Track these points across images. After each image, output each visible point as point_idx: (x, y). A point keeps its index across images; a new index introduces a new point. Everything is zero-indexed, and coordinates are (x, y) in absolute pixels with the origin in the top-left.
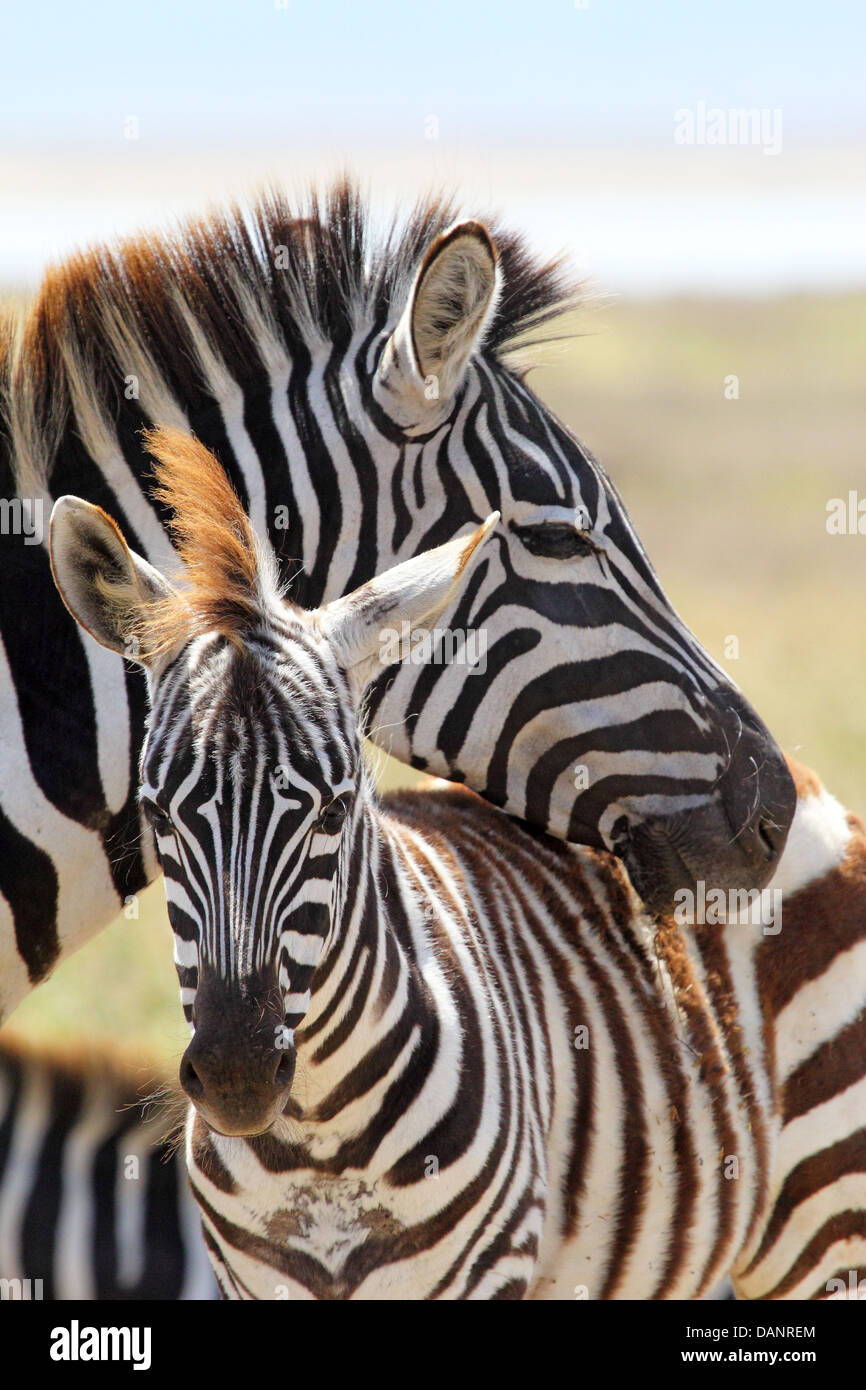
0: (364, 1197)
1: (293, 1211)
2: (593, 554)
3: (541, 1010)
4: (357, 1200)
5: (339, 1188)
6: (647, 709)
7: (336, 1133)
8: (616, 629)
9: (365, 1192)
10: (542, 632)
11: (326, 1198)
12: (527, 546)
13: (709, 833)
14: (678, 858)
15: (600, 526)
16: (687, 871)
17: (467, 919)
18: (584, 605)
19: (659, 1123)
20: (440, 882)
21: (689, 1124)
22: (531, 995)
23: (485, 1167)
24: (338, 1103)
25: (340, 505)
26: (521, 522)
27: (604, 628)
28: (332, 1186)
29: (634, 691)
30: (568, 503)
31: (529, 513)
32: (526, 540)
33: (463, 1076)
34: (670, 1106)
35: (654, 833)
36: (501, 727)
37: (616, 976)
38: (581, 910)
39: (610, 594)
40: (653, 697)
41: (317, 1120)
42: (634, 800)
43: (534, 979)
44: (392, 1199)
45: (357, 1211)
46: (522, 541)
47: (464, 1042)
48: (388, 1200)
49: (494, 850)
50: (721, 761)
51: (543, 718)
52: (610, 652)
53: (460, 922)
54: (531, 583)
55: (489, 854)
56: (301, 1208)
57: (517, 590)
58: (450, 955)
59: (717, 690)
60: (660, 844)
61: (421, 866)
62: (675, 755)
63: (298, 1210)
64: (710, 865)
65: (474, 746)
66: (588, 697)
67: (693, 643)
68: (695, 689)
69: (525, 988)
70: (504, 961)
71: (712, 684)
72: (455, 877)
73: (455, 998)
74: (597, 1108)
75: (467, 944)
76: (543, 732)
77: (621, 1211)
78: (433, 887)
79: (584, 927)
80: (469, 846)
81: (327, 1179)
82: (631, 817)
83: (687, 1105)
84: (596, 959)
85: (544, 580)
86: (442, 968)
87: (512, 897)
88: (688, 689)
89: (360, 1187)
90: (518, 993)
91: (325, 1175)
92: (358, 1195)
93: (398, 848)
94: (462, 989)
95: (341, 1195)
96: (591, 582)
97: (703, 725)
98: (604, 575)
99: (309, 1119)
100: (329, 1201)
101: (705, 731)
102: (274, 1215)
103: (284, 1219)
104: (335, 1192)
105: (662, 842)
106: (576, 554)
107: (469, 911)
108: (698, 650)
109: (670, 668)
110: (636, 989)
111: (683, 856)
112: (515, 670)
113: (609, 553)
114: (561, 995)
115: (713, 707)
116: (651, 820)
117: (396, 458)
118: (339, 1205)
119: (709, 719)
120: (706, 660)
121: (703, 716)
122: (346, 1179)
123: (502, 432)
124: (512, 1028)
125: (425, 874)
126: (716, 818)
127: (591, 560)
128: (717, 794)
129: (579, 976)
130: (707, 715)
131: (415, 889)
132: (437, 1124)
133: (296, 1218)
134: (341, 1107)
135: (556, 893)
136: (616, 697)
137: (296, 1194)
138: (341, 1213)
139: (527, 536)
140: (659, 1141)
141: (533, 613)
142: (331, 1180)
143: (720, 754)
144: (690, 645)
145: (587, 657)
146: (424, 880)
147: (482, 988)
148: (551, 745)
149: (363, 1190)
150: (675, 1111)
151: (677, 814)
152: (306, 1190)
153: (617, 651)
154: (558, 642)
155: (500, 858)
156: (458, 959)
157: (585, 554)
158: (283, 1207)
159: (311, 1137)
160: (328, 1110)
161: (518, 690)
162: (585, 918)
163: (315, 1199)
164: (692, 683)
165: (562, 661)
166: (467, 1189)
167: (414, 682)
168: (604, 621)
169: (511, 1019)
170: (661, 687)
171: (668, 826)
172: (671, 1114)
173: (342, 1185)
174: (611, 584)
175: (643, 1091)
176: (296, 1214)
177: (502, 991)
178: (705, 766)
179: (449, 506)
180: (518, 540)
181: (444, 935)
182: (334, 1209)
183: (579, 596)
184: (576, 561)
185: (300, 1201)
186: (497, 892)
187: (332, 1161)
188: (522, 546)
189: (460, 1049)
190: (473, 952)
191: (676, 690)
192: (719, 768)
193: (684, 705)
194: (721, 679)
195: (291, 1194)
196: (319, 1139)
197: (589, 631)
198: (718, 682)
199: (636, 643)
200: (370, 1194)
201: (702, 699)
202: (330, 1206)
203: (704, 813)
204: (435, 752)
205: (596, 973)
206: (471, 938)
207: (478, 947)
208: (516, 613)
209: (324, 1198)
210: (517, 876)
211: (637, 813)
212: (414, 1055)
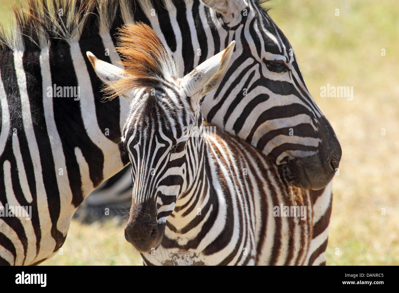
0: (195, 258)
1: (171, 261)
2: (288, 72)
3: (253, 197)
4: (193, 259)
5: (186, 254)
6: (299, 123)
7: (187, 238)
8: (292, 96)
9: (195, 256)
10: (270, 95)
11: (182, 258)
12: (268, 68)
13: (314, 164)
14: (305, 171)
15: (291, 61)
16: (307, 176)
17: (230, 168)
18: (284, 88)
19: (285, 236)
20: (221, 155)
21: (294, 238)
22: (250, 192)
23: (234, 249)
24: (188, 229)
25: (208, 48)
26: (267, 59)
27: (289, 96)
28: (184, 254)
29: (296, 117)
30: (282, 54)
31: (270, 56)
32: (268, 66)
33: (227, 220)
34: (289, 231)
35: (298, 163)
36: (254, 124)
37: (277, 189)
38: (268, 168)
39: (291, 84)
40: (302, 119)
41: (181, 233)
42: (292, 152)
43: (251, 187)
44: (205, 259)
45: (192, 262)
46: (266, 66)
47: (227, 209)
48: (203, 259)
49: (241, 145)
50: (321, 141)
51: (267, 123)
52: (290, 103)
53: (227, 169)
54: (268, 80)
55: (239, 147)
56: (174, 260)
57: (263, 81)
58: (224, 180)
59: (321, 118)
60: (299, 166)
61: (216, 150)
62: (306, 138)
63: (173, 260)
64: (315, 174)
65: (245, 130)
66: (282, 117)
67: (314, 102)
68: (314, 117)
69: (248, 190)
70: (242, 181)
71: (319, 116)
72: (226, 154)
73: (224, 195)
74: (267, 229)
75: (230, 176)
76: (266, 127)
77: (271, 261)
78: (219, 157)
79: (269, 173)
80: (232, 144)
81: (183, 251)
82: (290, 157)
83: (294, 231)
84: (272, 183)
85: (272, 79)
86: (221, 185)
87: (245, 161)
88: (312, 117)
89: (194, 254)
90: (246, 191)
91: (182, 250)
92: (193, 257)
93: (208, 144)
94: (227, 191)
95: (187, 257)
96: (286, 81)
97: (316, 129)
98: (290, 79)
99: (178, 232)
100: (183, 258)
101: (316, 131)
102: (165, 261)
103: (168, 263)
104: (185, 256)
105: (300, 166)
106: (283, 71)
107: (231, 166)
108: (315, 104)
109: (307, 109)
110: (283, 194)
111: (306, 171)
112: (260, 107)
113: (292, 71)
114: (259, 193)
115: (319, 124)
116: (297, 159)
117: (226, 35)
118: (186, 260)
119: (318, 127)
120: (318, 108)
121: (316, 126)
122: (189, 252)
123: (262, 29)
124: (244, 203)
125: (217, 153)
126: (317, 159)
127: (287, 73)
128: (318, 151)
129: (266, 188)
130: (317, 126)
131: (213, 158)
132: (218, 236)
133: (172, 263)
134: (189, 230)
135: (261, 161)
136: (290, 118)
137: (172, 256)
138: (187, 262)
139: (268, 64)
140: (285, 241)
141: (267, 89)
142: (184, 252)
143: (320, 139)
144: (313, 102)
145: (283, 104)
146: (216, 155)
147: (234, 191)
148: (268, 131)
149: (195, 255)
150: (291, 233)
151: (305, 157)
152: (176, 255)
153: (292, 103)
154: (274, 99)
155: (242, 148)
156: (226, 181)
157: (285, 71)
158: (168, 259)
159: (179, 238)
160: (185, 230)
161: (261, 113)
162: (269, 170)
163: (178, 258)
164: (313, 115)
165: (275, 105)
166: (229, 256)
167: (228, 108)
168: (289, 93)
169: (243, 200)
170: (304, 116)
171: (303, 161)
172: (289, 233)
173: (188, 254)
174: (292, 81)
175: (282, 226)
176: (172, 261)
177: (241, 191)
178: (315, 142)
179: (244, 51)
180: (265, 65)
181: (222, 173)
182: (185, 261)
183: (282, 86)
184: (283, 74)
185: (174, 258)
186: (241, 159)
187: (185, 246)
188: (266, 67)
189: (226, 211)
190: (231, 178)
191: (309, 117)
192: (319, 143)
193: (310, 122)
194: (322, 114)
195: (171, 255)
196: (181, 239)
197: (284, 96)
198: (321, 115)
199: (297, 101)
200: (197, 257)
201: (316, 121)
202: (183, 260)
203: (314, 158)
204: (232, 130)
205: (271, 187)
206: (231, 174)
207: (233, 177)
208: (262, 89)
209: (181, 257)
210: (248, 154)
211: (292, 156)
212: (211, 214)
